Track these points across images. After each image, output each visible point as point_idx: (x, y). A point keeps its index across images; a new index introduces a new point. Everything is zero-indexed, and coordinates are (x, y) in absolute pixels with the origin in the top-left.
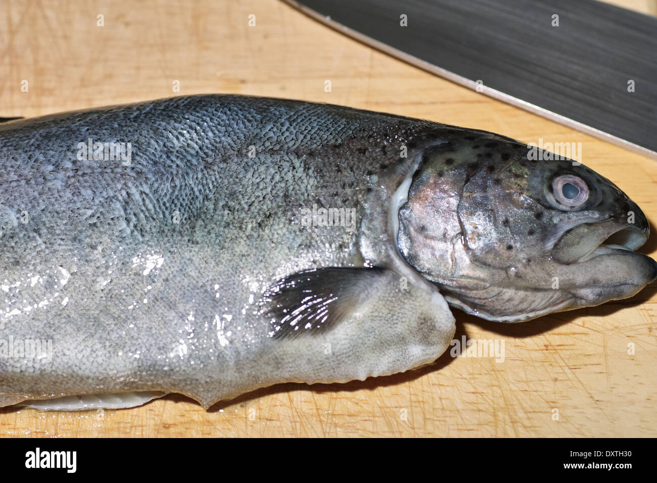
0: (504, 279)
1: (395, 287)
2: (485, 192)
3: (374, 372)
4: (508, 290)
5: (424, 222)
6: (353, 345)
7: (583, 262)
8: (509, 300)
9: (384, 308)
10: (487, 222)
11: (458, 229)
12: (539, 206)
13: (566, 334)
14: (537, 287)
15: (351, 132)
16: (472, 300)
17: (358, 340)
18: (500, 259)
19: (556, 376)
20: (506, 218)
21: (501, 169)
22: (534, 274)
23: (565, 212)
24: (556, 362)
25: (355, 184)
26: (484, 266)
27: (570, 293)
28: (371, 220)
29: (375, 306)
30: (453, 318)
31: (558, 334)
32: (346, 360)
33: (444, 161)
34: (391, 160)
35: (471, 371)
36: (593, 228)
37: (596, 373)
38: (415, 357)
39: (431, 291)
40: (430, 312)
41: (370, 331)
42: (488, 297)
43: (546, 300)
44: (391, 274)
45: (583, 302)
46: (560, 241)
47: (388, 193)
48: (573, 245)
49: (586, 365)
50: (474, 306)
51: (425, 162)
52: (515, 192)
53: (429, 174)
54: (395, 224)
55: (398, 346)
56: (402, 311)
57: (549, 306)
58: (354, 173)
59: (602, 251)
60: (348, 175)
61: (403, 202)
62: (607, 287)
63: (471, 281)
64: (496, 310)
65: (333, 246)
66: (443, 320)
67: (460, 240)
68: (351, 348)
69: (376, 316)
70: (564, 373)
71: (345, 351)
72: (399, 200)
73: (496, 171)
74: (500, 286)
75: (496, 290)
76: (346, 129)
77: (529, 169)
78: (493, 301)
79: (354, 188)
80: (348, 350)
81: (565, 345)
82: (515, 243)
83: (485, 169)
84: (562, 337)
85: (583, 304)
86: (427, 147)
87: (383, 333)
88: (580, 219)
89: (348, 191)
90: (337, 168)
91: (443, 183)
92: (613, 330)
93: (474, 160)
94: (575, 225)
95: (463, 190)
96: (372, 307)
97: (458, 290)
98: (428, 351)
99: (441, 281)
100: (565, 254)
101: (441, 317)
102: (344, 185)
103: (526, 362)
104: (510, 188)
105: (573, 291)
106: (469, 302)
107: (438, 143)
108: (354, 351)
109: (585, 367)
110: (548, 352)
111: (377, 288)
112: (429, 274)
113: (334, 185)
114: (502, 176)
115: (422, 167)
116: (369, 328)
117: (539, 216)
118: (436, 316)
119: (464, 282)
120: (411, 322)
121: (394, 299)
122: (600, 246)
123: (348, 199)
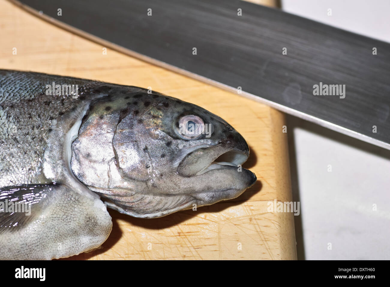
0: (145, 188)
1: (67, 197)
2: (131, 128)
3: (56, 256)
4: (148, 196)
5: (89, 151)
6: (40, 237)
7: (200, 175)
8: (149, 203)
9: (61, 212)
10: (133, 150)
11: (113, 155)
12: (169, 137)
13: (193, 224)
14: (168, 193)
15: (41, 90)
16: (124, 204)
17: (43, 234)
18: (142, 175)
19: (185, 254)
20: (146, 146)
21: (144, 112)
22: (166, 184)
23: (187, 141)
24: (186, 244)
25: (41, 126)
26: (131, 180)
27: (192, 196)
28: (51, 151)
29: (54, 210)
30: (110, 216)
31: (188, 225)
32: (36, 248)
33: (104, 108)
34: (67, 109)
35: (127, 252)
36: (206, 151)
37: (212, 251)
38: (85, 244)
39: (93, 199)
40: (93, 213)
41: (52, 227)
42: (134, 201)
43: (175, 202)
44: (65, 188)
45: (202, 202)
46: (183, 161)
47: (64, 132)
48: (193, 163)
49: (205, 246)
50: (125, 208)
51: (91, 109)
52: (153, 128)
53: (94, 118)
54: (68, 152)
55: (73, 237)
56: (74, 213)
57: (178, 206)
58: (41, 118)
59: (214, 167)
60: (37, 120)
61: (75, 138)
62: (218, 192)
63: (122, 190)
64: (140, 210)
65: (24, 169)
66: (103, 218)
67: (114, 162)
68: (39, 240)
69: (55, 217)
70: (190, 251)
71: (34, 242)
72: (72, 137)
73: (140, 114)
74: (142, 193)
75: (140, 196)
76: (38, 88)
77: (163, 112)
78: (138, 204)
79: (40, 129)
80: (36, 241)
81: (192, 232)
82: (151, 163)
83: (132, 113)
84: (191, 226)
85: (202, 204)
86: (93, 99)
87: (61, 229)
88: (198, 145)
89: (36, 131)
90: (29, 116)
91: (103, 123)
92: (225, 220)
93: (125, 107)
94: (194, 150)
95: (116, 128)
96: (52, 211)
97: (113, 197)
98: (94, 240)
99: (101, 191)
100: (187, 170)
101: (101, 216)
102: (33, 127)
103: (165, 244)
104: (149, 125)
105: (194, 195)
106: (122, 205)
107: (101, 96)
108: (41, 242)
109: (204, 247)
110: (180, 237)
111: (55, 197)
112: (93, 187)
113: (26, 127)
114: (144, 117)
115: (88, 113)
116: (51, 226)
117: (169, 144)
118: (98, 216)
119: (117, 191)
120: (80, 221)
121: (67, 205)
122: (213, 163)
123: (36, 137)
